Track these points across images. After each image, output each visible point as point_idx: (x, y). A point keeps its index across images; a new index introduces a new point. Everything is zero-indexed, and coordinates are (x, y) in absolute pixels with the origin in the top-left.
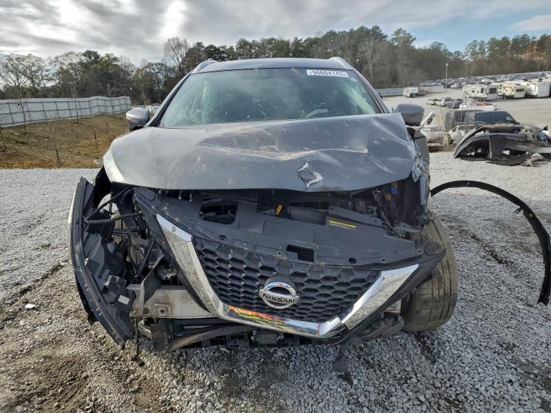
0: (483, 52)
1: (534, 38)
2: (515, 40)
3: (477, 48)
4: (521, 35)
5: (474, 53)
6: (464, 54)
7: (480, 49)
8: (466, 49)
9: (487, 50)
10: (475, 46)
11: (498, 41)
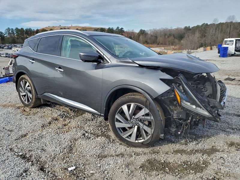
0: (14, 33)
1: (34, 30)
2: (26, 30)
3: (11, 31)
4: (28, 28)
5: (9, 34)
6: (4, 34)
7: (12, 32)
8: (5, 31)
9: (15, 33)
10: (9, 30)
11: (19, 29)
